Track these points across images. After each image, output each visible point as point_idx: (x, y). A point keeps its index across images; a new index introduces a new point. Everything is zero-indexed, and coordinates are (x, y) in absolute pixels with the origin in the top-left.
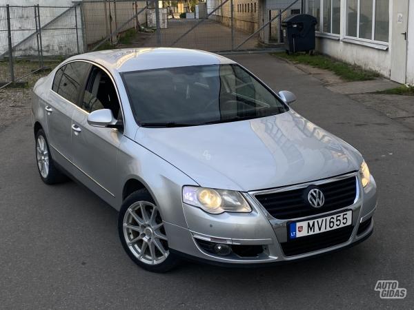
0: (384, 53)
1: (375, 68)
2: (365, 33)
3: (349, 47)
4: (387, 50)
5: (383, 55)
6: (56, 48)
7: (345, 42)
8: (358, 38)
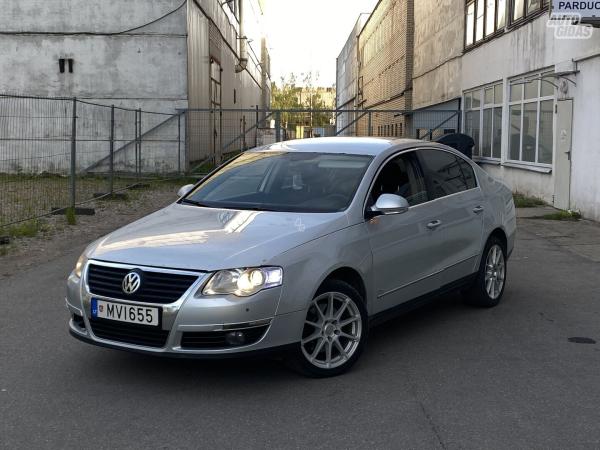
0: (547, 177)
1: (538, 195)
2: (528, 156)
3: (511, 172)
4: (550, 172)
5: (546, 178)
6: (152, 162)
7: (506, 167)
8: (520, 161)
